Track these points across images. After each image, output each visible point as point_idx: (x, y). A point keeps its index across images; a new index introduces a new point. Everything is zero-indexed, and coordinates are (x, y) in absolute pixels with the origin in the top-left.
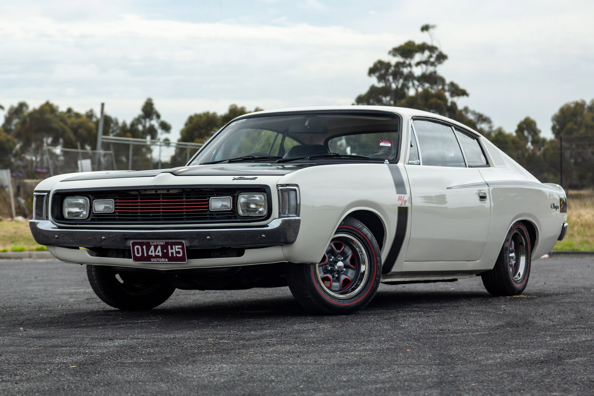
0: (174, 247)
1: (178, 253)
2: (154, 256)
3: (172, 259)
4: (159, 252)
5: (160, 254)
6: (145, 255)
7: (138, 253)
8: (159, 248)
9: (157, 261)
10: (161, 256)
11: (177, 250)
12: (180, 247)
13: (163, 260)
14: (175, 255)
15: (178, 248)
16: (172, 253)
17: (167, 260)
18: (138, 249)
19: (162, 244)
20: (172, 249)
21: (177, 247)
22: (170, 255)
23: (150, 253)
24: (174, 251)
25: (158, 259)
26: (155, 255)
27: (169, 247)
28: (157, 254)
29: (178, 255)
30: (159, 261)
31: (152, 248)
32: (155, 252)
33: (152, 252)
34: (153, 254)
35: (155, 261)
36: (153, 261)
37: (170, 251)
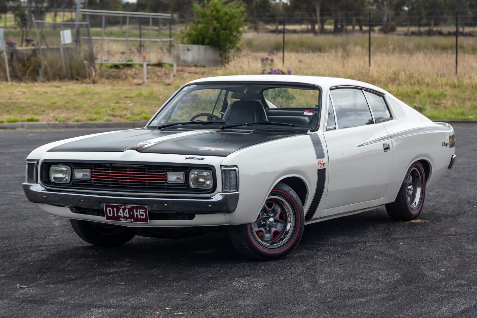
0: (138, 210)
1: (142, 215)
2: (122, 216)
3: (137, 220)
4: (126, 214)
5: (128, 215)
6: (116, 216)
7: (110, 213)
8: (127, 211)
9: (125, 221)
10: (128, 216)
11: (141, 213)
12: (144, 210)
13: (130, 220)
14: (139, 217)
15: (142, 212)
16: (137, 215)
17: (133, 220)
18: (110, 210)
19: (129, 207)
20: (137, 212)
21: (141, 210)
22: (135, 217)
23: (119, 214)
25: (126, 219)
26: (123, 216)
27: (135, 210)
28: (125, 215)
29: (142, 217)
30: (127, 221)
31: (121, 210)
32: (123, 213)
33: (121, 213)
34: (122, 215)
35: (123, 221)
36: (122, 221)
37: (135, 213)
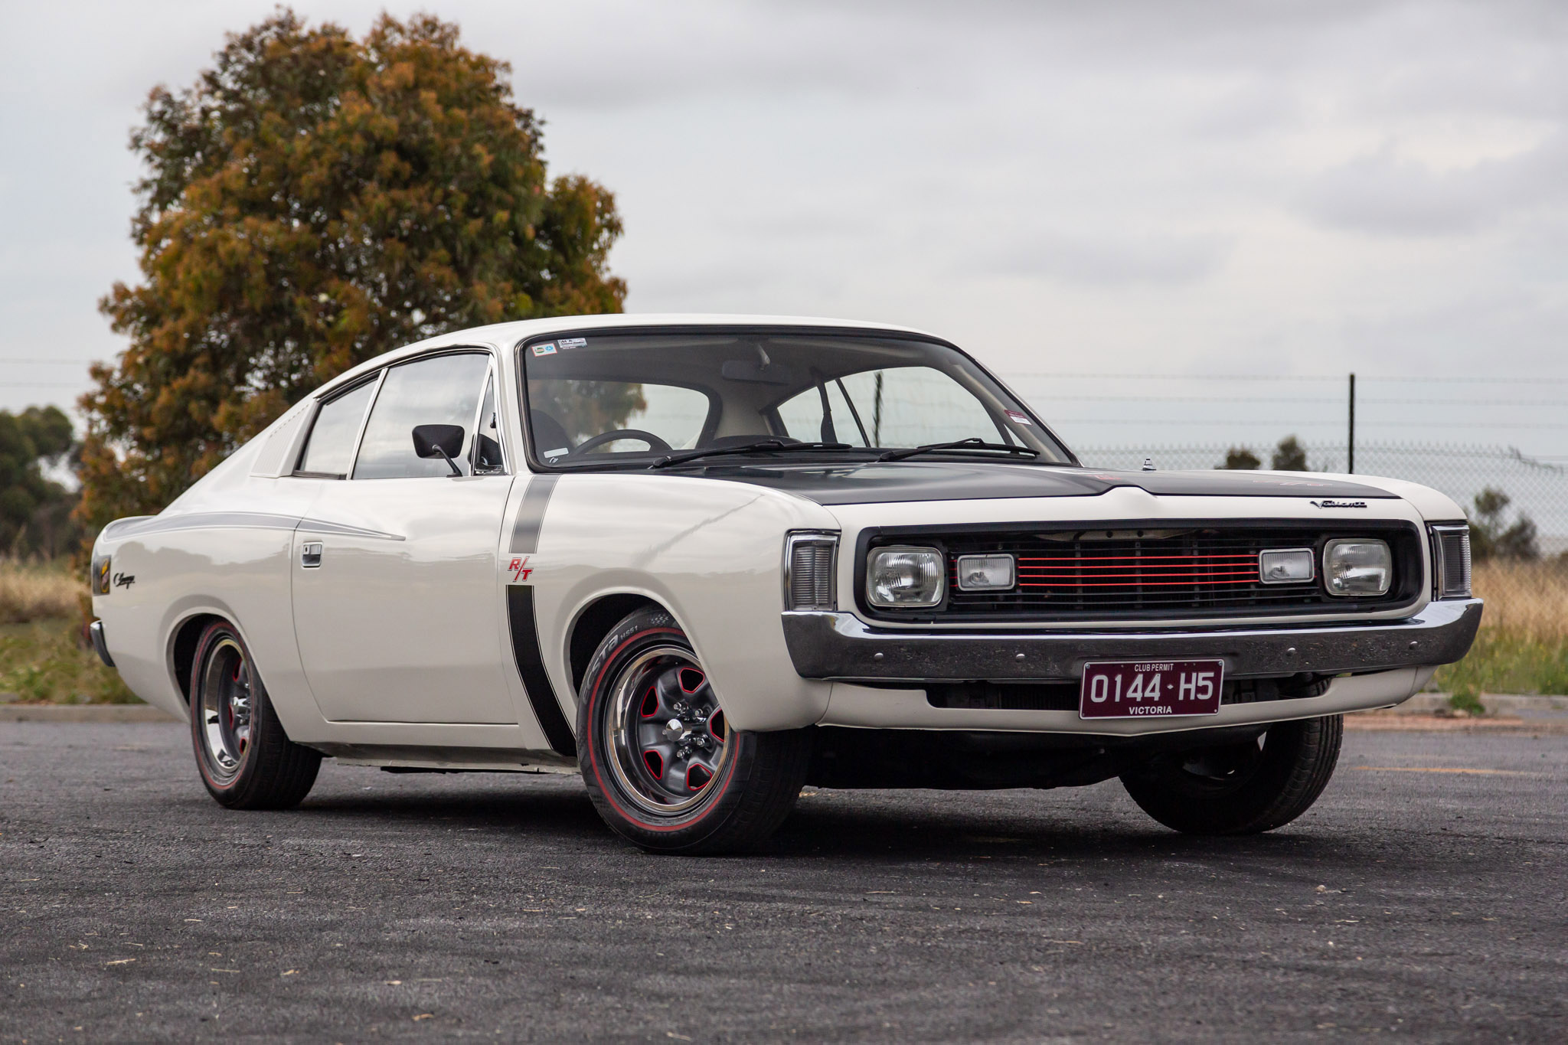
0: (1194, 675)
1: (1203, 690)
2: (1139, 700)
3: (1190, 706)
4: (1153, 690)
5: (1156, 695)
6: (1117, 699)
7: (1099, 694)
8: (1157, 680)
9: (1144, 714)
10: (1156, 699)
11: (1201, 683)
12: (1211, 674)
13: (1161, 709)
14: (1192, 697)
15: (1204, 679)
16: (1187, 692)
17: (1169, 709)
18: (1098, 683)
19: (1166, 668)
20: (1188, 680)
21: (1202, 675)
22: (1181, 697)
23: (1130, 694)
24: (1192, 687)
25: (1147, 708)
26: (1143, 698)
27: (1183, 676)
28: (1148, 694)
29: (1201, 697)
30: (1149, 714)
31: (1139, 680)
32: (1144, 690)
33: (1135, 691)
34: (1139, 696)
35: (1138, 714)
36: (1134, 714)
37: (1183, 686)
